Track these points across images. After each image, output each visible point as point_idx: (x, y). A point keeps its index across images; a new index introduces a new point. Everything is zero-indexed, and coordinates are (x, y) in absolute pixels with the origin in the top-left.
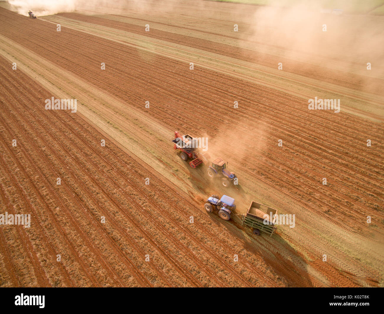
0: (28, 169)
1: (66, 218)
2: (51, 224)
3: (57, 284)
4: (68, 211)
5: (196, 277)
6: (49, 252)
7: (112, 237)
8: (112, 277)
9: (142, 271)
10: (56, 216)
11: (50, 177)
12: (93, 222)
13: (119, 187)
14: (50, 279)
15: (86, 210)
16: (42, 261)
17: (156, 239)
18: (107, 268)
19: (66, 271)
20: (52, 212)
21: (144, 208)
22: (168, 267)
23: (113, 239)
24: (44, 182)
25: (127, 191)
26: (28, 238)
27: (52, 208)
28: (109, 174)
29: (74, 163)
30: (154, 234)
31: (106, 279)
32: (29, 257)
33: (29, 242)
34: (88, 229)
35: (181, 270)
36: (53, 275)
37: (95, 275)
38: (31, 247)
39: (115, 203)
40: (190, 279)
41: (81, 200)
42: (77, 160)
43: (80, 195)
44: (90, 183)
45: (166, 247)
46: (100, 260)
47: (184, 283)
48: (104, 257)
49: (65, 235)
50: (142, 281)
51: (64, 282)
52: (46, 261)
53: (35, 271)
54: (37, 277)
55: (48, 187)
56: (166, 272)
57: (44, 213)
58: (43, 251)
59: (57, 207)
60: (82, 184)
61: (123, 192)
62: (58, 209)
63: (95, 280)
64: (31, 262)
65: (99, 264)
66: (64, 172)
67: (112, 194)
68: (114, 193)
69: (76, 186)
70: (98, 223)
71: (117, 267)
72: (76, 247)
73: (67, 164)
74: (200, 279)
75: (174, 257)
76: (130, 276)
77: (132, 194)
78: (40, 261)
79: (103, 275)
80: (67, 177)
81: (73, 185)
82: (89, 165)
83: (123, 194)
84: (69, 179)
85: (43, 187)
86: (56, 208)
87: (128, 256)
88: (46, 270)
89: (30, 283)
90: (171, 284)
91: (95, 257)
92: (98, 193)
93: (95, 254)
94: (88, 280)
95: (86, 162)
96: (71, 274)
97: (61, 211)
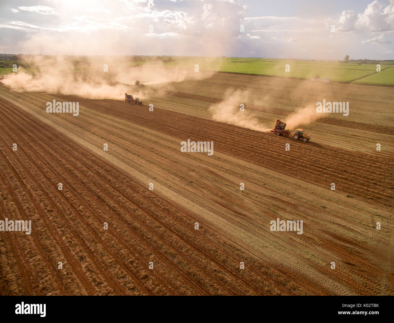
0: (53, 180)
1: (89, 213)
2: (75, 216)
3: (82, 259)
4: (91, 209)
5: (214, 255)
6: (74, 237)
7: (133, 227)
8: (134, 255)
9: (163, 251)
10: (80, 212)
11: (74, 185)
12: (114, 216)
13: (138, 193)
14: (75, 255)
15: (108, 208)
16: (68, 242)
17: (175, 228)
18: (129, 249)
19: (90, 250)
20: (75, 209)
21: (162, 207)
22: (187, 247)
23: (134, 228)
24: (68, 188)
25: (146, 195)
26: (54, 226)
27: (76, 207)
28: (128, 184)
29: (95, 176)
30: (172, 225)
31: (128, 256)
32: (56, 240)
33: (55, 229)
34: (110, 220)
35: (200, 250)
36: (78, 252)
37: (117, 253)
38: (57, 233)
39: (135, 203)
40: (208, 257)
41: (103, 201)
42: (98, 174)
43: (101, 197)
44: (111, 190)
45: (184, 234)
46: (121, 243)
47: (203, 259)
48: (126, 241)
49: (88, 225)
50: (163, 258)
51: (89, 258)
52: (71, 242)
53: (62, 249)
54: (64, 253)
55: (72, 192)
56: (185, 252)
57: (68, 209)
58: (68, 235)
59: (81, 205)
60: (105, 190)
61: (142, 196)
62: (81, 207)
63: (117, 257)
64: (57, 243)
65: (121, 246)
66: (86, 181)
67: (132, 197)
68: (134, 197)
69: (98, 191)
70: (119, 217)
71: (138, 248)
72: (99, 234)
73: (89, 176)
74: (219, 256)
75: (193, 241)
76: (151, 255)
77: (151, 197)
78: (65, 242)
79: (125, 253)
80: (90, 185)
81: (95, 190)
82: (109, 177)
83: (142, 197)
84: (91, 187)
85: (67, 192)
86: (79, 206)
87: (148, 240)
88: (71, 249)
89: (58, 257)
90: (191, 260)
91: (117, 241)
92: (118, 196)
93: (117, 238)
94: (111, 257)
95: (107, 176)
96: (95, 252)
97: (84, 208)
